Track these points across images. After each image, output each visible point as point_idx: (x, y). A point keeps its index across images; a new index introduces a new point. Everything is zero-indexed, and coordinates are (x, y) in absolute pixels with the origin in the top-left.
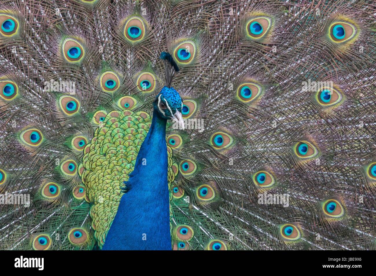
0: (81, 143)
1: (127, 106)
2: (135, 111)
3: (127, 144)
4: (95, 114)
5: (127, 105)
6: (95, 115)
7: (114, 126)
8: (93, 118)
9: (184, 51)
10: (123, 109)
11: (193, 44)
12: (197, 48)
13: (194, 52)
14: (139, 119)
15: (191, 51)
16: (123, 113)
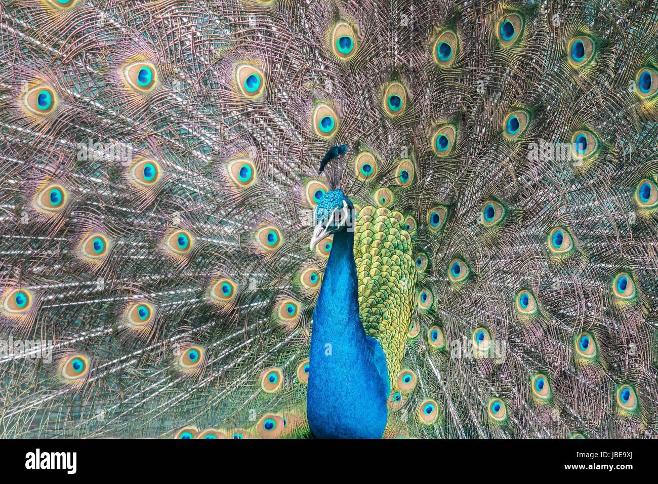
1: (383, 202)
2: (392, 209)
3: (373, 252)
5: (384, 200)
9: (443, 138)
10: (380, 205)
11: (454, 130)
12: (457, 136)
13: (454, 141)
14: (395, 223)
15: (451, 139)
16: (378, 211)
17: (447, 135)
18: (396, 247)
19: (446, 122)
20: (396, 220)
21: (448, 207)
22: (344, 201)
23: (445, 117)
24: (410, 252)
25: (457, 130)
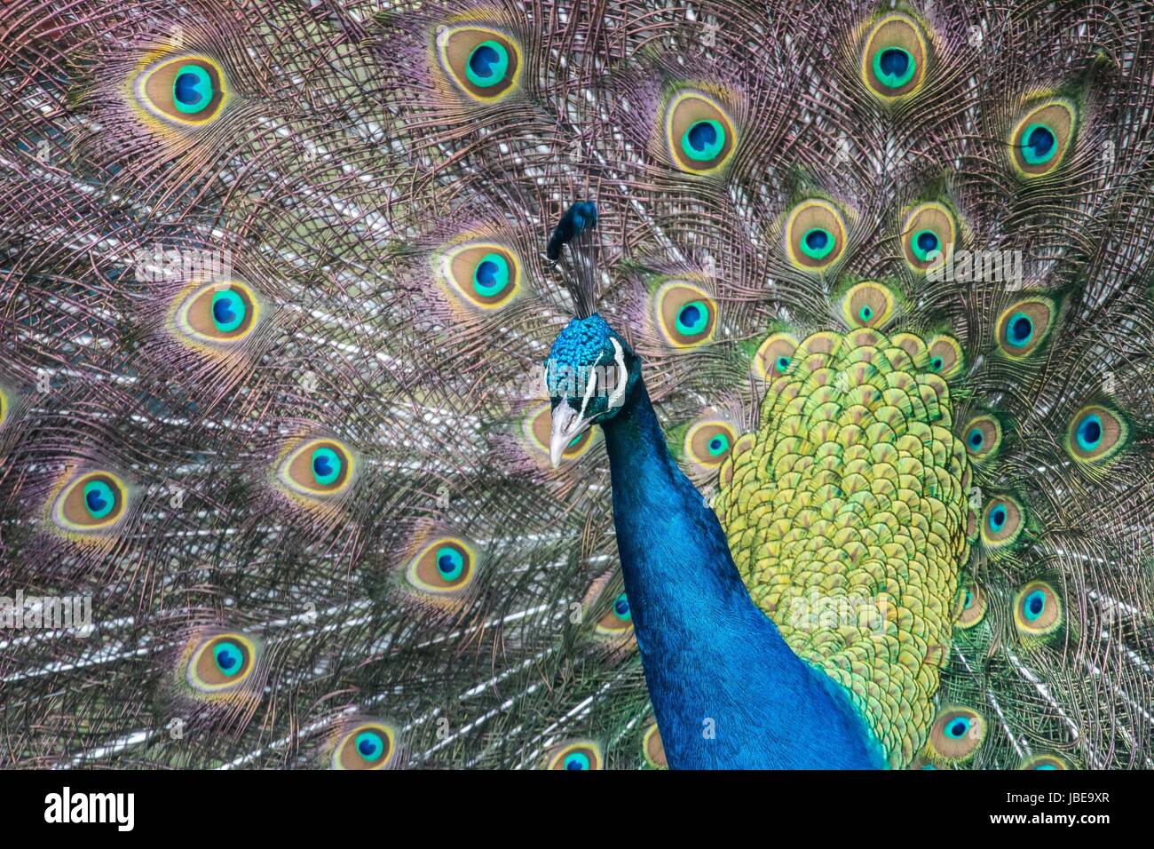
0: (715, 445)
1: (864, 317)
2: (889, 330)
3: (844, 438)
4: (765, 345)
5: (867, 313)
6: (762, 349)
7: (813, 383)
8: (757, 357)
9: (1041, 132)
10: (854, 324)
11: (1071, 109)
12: (1078, 123)
13: (1070, 136)
14: (899, 359)
15: (1063, 133)
16: (850, 340)
17: (1050, 125)
18: (909, 416)
19: (1049, 91)
20: (903, 354)
21: (1057, 296)
22: (613, 340)
23: (1049, 81)
24: (948, 421)
25: (1077, 109)
